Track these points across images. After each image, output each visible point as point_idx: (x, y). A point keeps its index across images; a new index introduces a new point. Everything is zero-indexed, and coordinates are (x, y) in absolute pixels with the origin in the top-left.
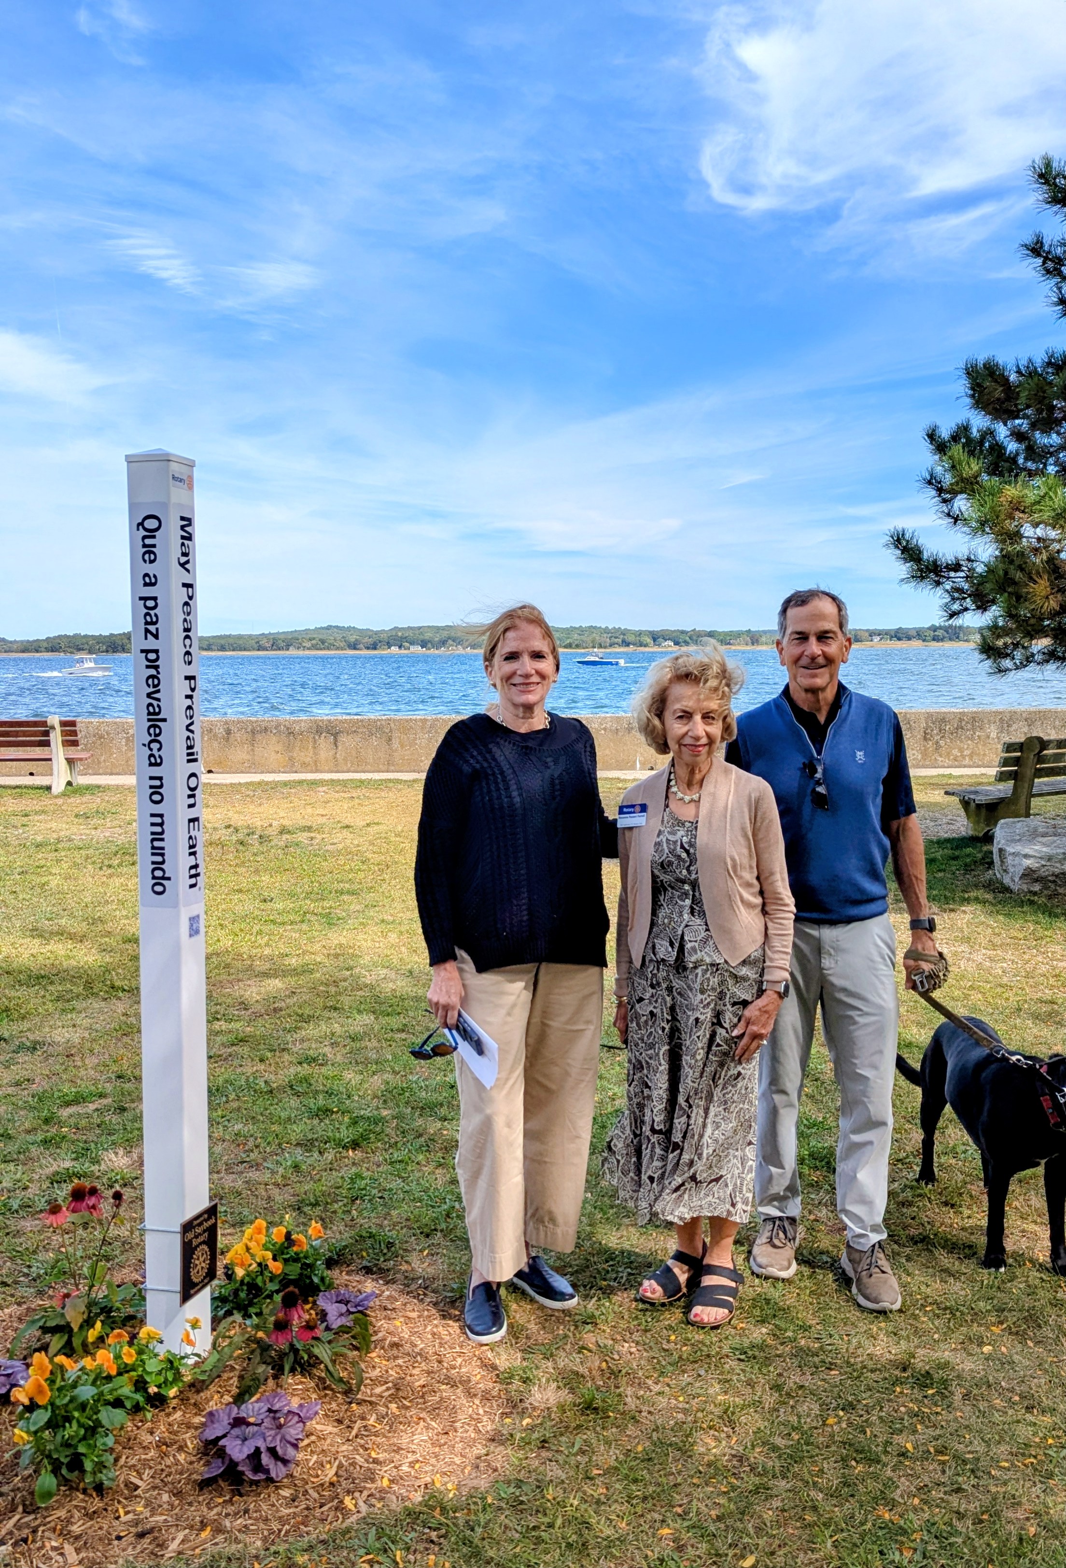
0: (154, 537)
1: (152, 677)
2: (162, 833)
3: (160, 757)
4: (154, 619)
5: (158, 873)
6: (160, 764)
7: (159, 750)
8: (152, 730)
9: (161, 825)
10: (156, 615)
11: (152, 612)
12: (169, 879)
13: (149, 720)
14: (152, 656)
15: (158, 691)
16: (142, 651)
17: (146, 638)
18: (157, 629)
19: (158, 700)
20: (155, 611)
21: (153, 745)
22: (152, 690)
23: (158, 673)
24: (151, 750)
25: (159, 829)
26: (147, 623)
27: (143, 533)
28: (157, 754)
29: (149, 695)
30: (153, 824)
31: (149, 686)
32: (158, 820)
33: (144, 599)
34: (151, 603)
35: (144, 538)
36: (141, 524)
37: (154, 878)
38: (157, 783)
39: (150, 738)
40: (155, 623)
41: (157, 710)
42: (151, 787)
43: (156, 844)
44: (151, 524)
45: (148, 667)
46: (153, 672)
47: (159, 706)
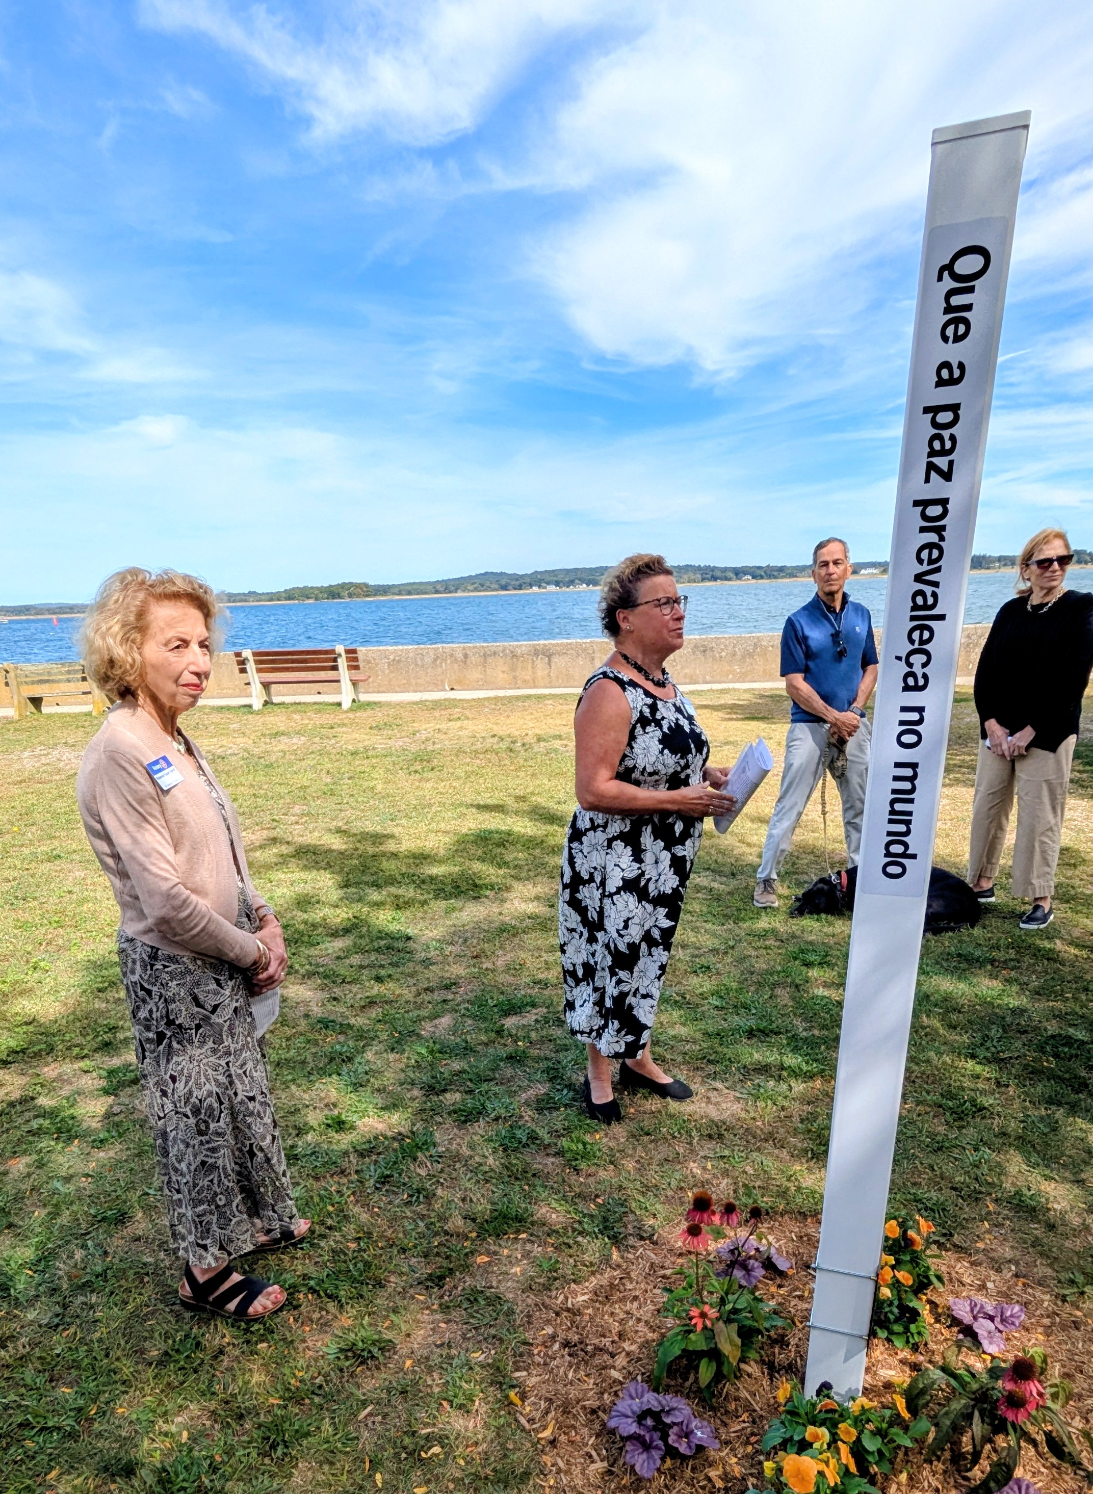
0: (971, 290)
1: (930, 546)
2: (911, 790)
3: (925, 676)
4: (948, 445)
5: (897, 849)
6: (923, 688)
7: (924, 665)
8: (916, 635)
9: (912, 779)
10: (953, 438)
11: (946, 434)
12: (914, 856)
13: (913, 618)
14: (934, 511)
15: (938, 570)
16: (917, 502)
17: (927, 480)
18: (951, 463)
19: (936, 584)
20: (952, 431)
21: (912, 659)
22: (925, 567)
23: (942, 538)
24: (910, 665)
25: (907, 785)
26: (932, 453)
27: (949, 283)
28: (919, 673)
31: (921, 561)
33: (933, 409)
34: (944, 417)
35: (951, 293)
36: (949, 268)
37: (888, 854)
38: (915, 716)
39: (911, 647)
40: (951, 451)
41: (931, 601)
42: (902, 723)
43: (898, 807)
44: (968, 265)
45: (923, 530)
46: (933, 537)
47: (935, 595)
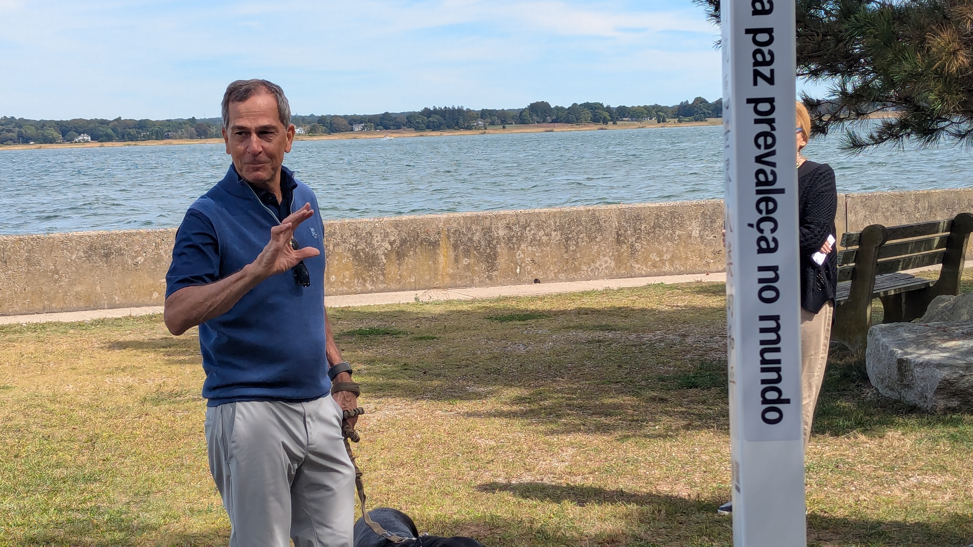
1: (765, 134)
2: (778, 340)
3: (775, 240)
4: (768, 58)
5: (772, 395)
6: (774, 250)
7: (773, 231)
8: (763, 206)
9: (776, 330)
10: (771, 53)
11: (765, 49)
12: (787, 401)
13: (758, 192)
14: (764, 107)
15: (773, 153)
16: (749, 101)
17: (755, 83)
19: (773, 165)
20: (770, 47)
21: (763, 225)
22: (763, 151)
24: (761, 231)
25: (772, 336)
26: (757, 63)
28: (770, 237)
29: (759, 159)
30: (763, 330)
31: (759, 146)
32: (772, 324)
33: (754, 32)
34: (763, 37)
37: (765, 401)
38: (770, 275)
39: (760, 216)
40: (771, 62)
41: (771, 178)
42: (761, 281)
43: (768, 356)
45: (757, 121)
46: (765, 128)
47: (773, 173)
